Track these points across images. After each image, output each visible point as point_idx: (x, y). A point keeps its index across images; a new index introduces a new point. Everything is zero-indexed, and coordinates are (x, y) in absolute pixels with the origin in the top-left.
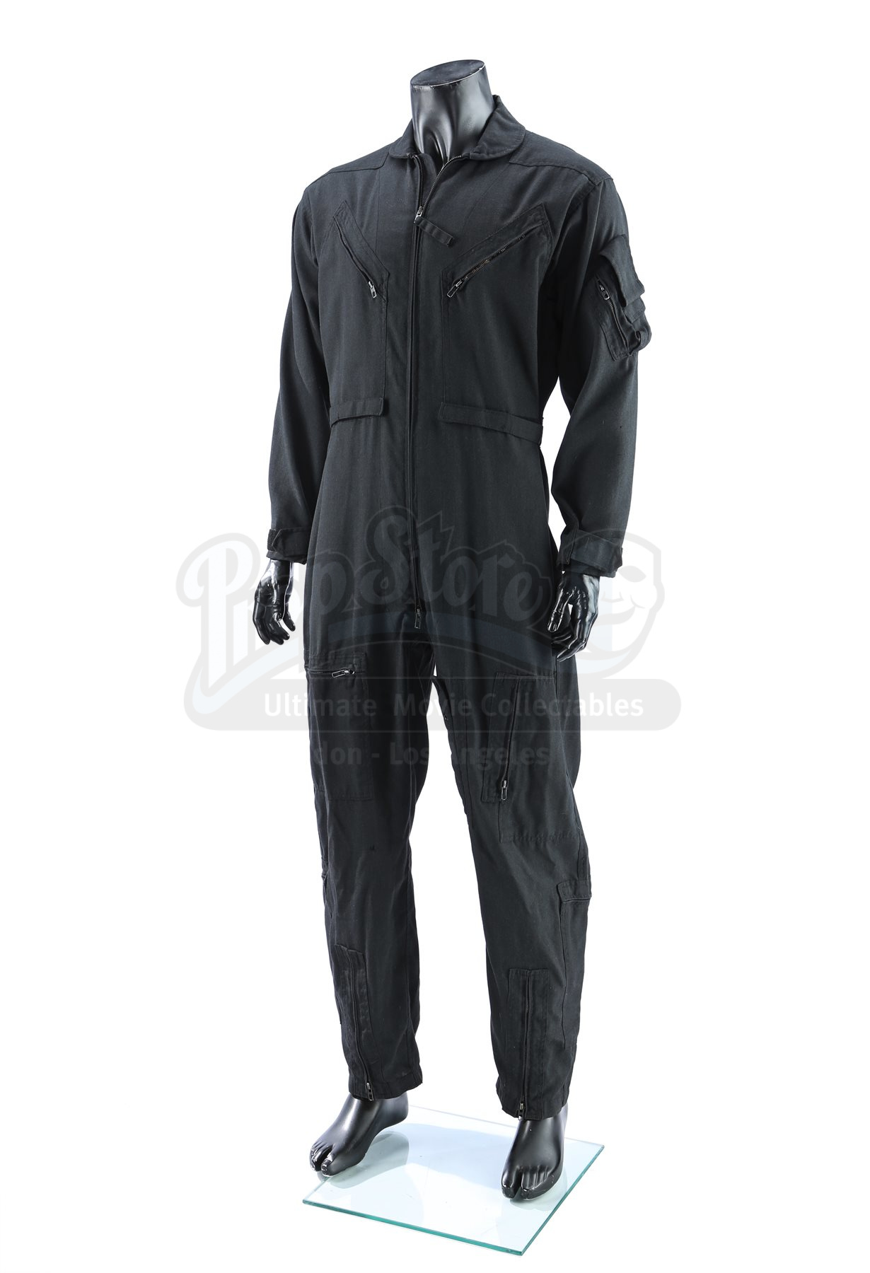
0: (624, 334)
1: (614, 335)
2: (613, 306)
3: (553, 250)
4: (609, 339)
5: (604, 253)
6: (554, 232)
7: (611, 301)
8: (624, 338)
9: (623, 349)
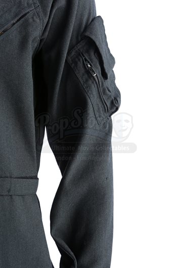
0: (106, 101)
1: (99, 103)
2: (98, 79)
3: (44, 28)
4: (96, 108)
5: (87, 34)
6: (44, 11)
7: (97, 77)
8: (106, 105)
9: (105, 114)
